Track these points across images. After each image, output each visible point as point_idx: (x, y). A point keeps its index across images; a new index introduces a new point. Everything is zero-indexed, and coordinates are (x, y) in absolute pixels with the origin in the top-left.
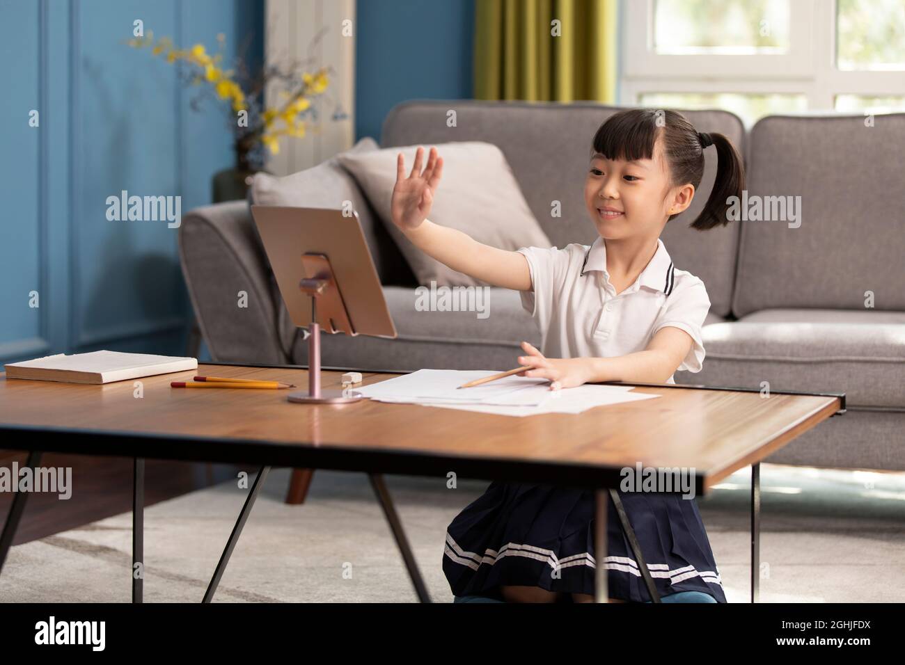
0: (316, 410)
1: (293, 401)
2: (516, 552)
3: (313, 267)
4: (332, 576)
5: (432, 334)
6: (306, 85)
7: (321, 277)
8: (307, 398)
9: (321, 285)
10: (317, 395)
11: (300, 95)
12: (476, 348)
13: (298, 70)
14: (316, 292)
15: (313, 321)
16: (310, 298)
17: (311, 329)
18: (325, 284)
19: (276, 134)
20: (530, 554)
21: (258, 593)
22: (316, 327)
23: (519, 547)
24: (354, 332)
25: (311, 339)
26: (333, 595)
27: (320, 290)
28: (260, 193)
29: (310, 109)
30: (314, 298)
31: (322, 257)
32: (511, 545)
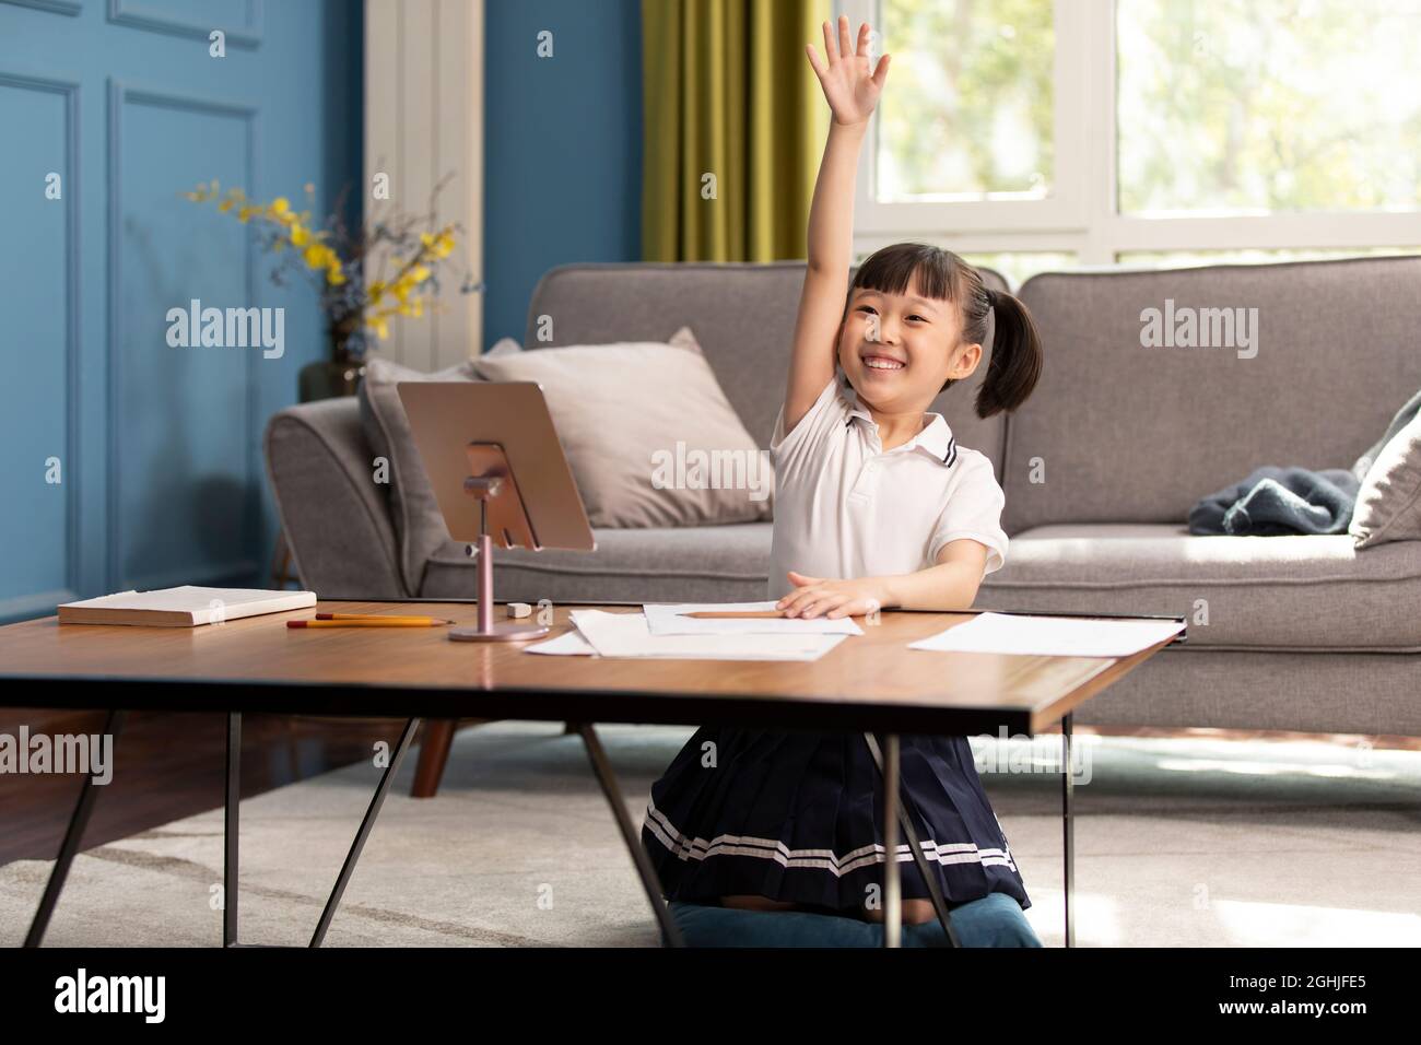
0: (488, 649)
1: (455, 639)
2: (734, 848)
3: (481, 460)
4: (487, 885)
5: (608, 564)
6: (425, 249)
7: (494, 473)
8: (476, 634)
9: (494, 484)
10: (489, 630)
11: (416, 262)
12: (668, 581)
13: (414, 230)
14: (487, 492)
15: (483, 533)
16: (479, 502)
17: (480, 543)
18: (498, 482)
19: (383, 314)
20: (751, 850)
21: (389, 909)
22: (487, 540)
23: (736, 840)
24: (538, 546)
25: (480, 557)
26: (492, 909)
27: (493, 491)
28: (376, 384)
29: (432, 279)
30: (483, 501)
31: (495, 446)
32: (726, 838)
